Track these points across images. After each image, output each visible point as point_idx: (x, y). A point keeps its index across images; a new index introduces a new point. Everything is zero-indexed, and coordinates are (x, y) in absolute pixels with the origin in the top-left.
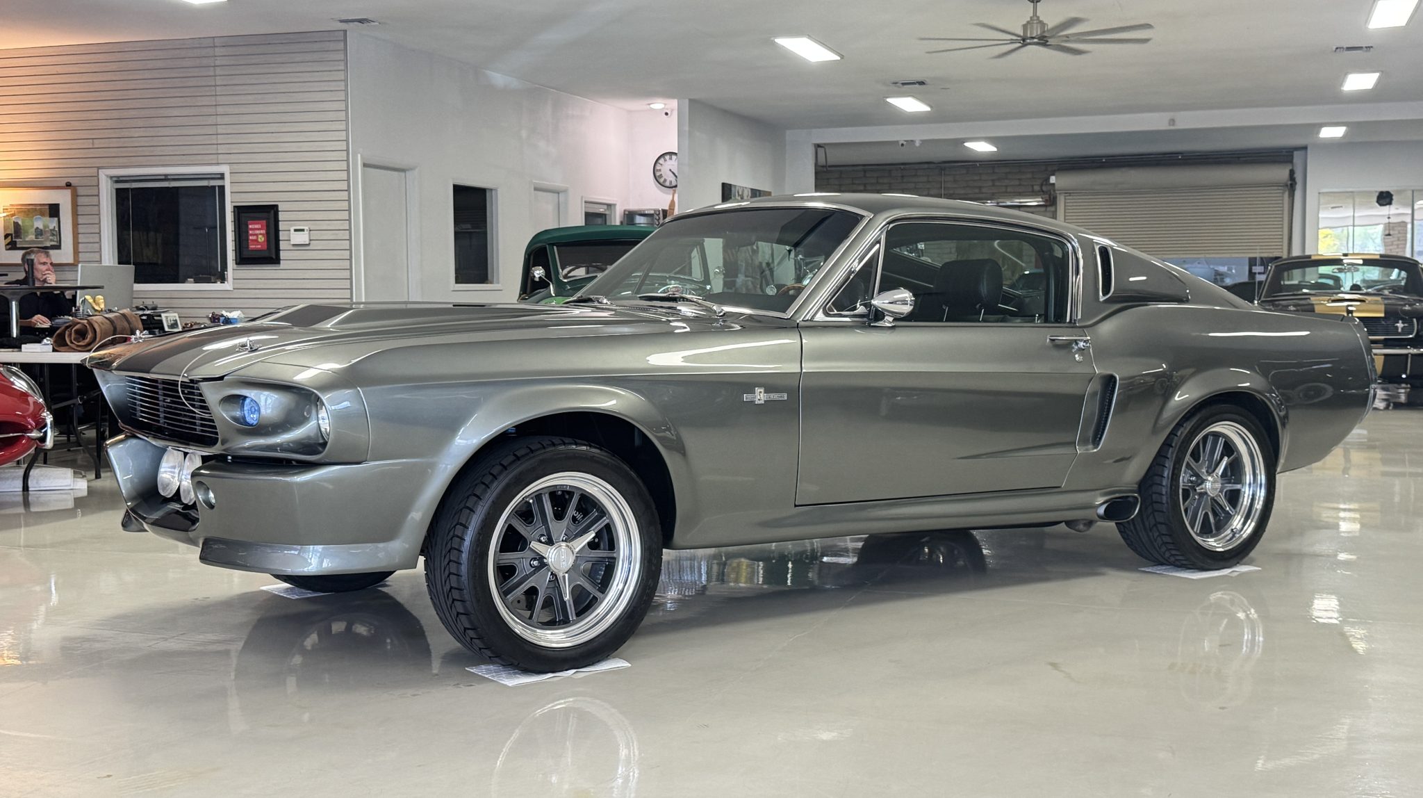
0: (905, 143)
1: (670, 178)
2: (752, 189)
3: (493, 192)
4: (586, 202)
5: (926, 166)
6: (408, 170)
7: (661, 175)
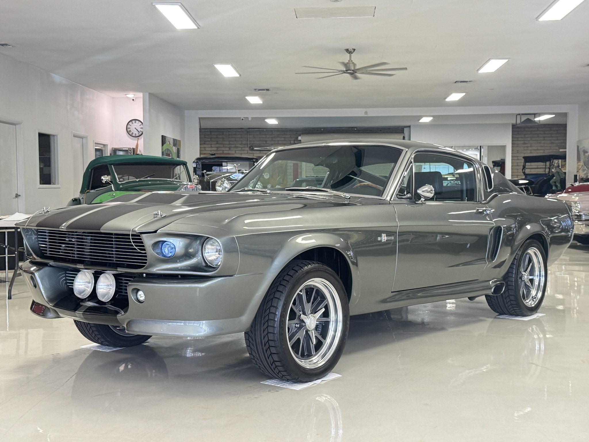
0: (244, 119)
1: (135, 132)
2: (173, 139)
3: (55, 137)
4: (95, 143)
5: (240, 130)
6: (17, 124)
7: (130, 130)
